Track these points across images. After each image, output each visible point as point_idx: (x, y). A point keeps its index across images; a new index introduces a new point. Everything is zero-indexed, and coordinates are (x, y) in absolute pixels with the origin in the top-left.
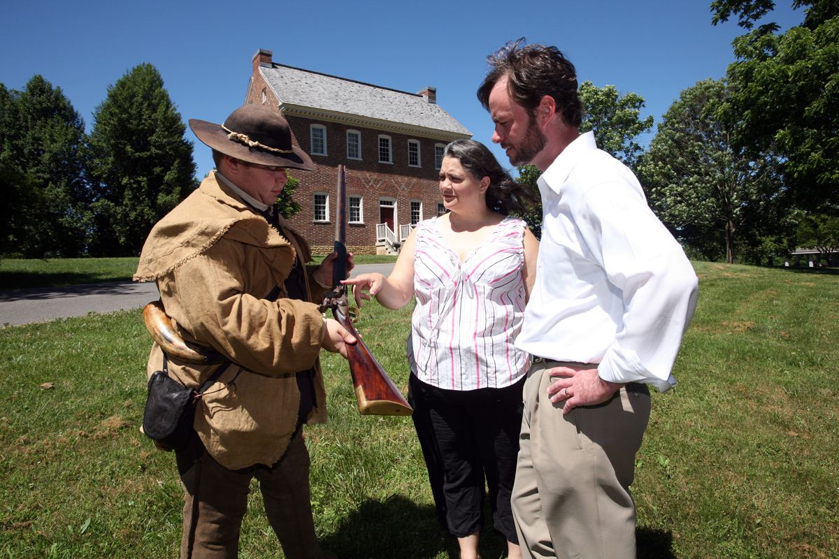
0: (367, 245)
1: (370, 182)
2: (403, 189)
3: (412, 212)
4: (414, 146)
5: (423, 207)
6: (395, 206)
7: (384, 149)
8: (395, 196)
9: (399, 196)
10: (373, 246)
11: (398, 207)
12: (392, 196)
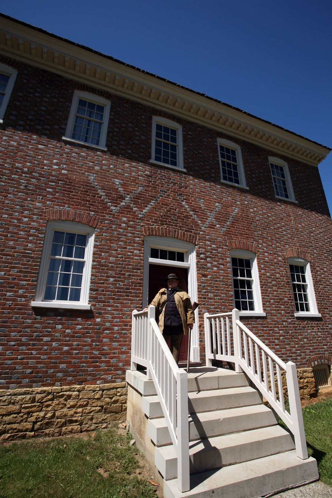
0: (94, 382)
1: (122, 198)
2: (212, 226)
3: (236, 281)
4: (229, 154)
5: (260, 269)
6: (192, 262)
7: (166, 145)
8: (192, 241)
9: (203, 239)
10: (119, 383)
11: (200, 267)
12: (183, 239)
